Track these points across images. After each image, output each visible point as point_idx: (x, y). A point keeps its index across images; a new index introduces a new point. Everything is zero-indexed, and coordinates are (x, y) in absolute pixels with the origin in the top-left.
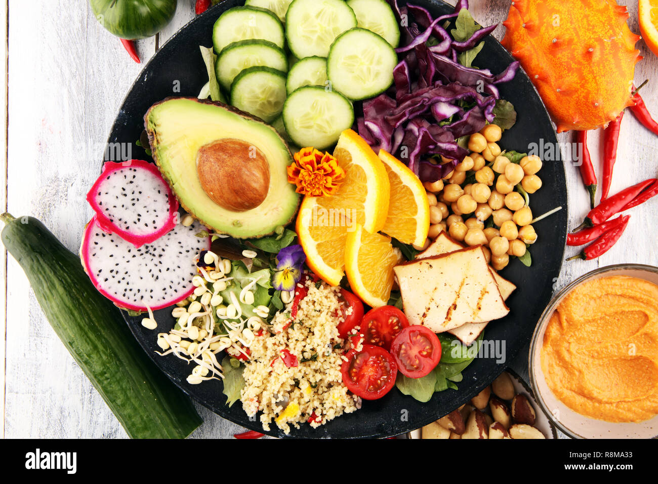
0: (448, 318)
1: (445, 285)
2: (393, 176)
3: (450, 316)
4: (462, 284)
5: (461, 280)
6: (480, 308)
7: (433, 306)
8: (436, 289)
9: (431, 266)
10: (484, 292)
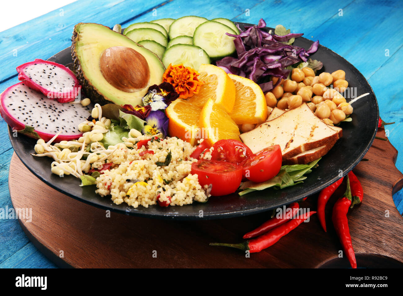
0: (287, 147)
1: (282, 133)
4: (296, 129)
5: (294, 127)
6: (312, 136)
8: (275, 138)
9: (269, 126)
10: (315, 128)
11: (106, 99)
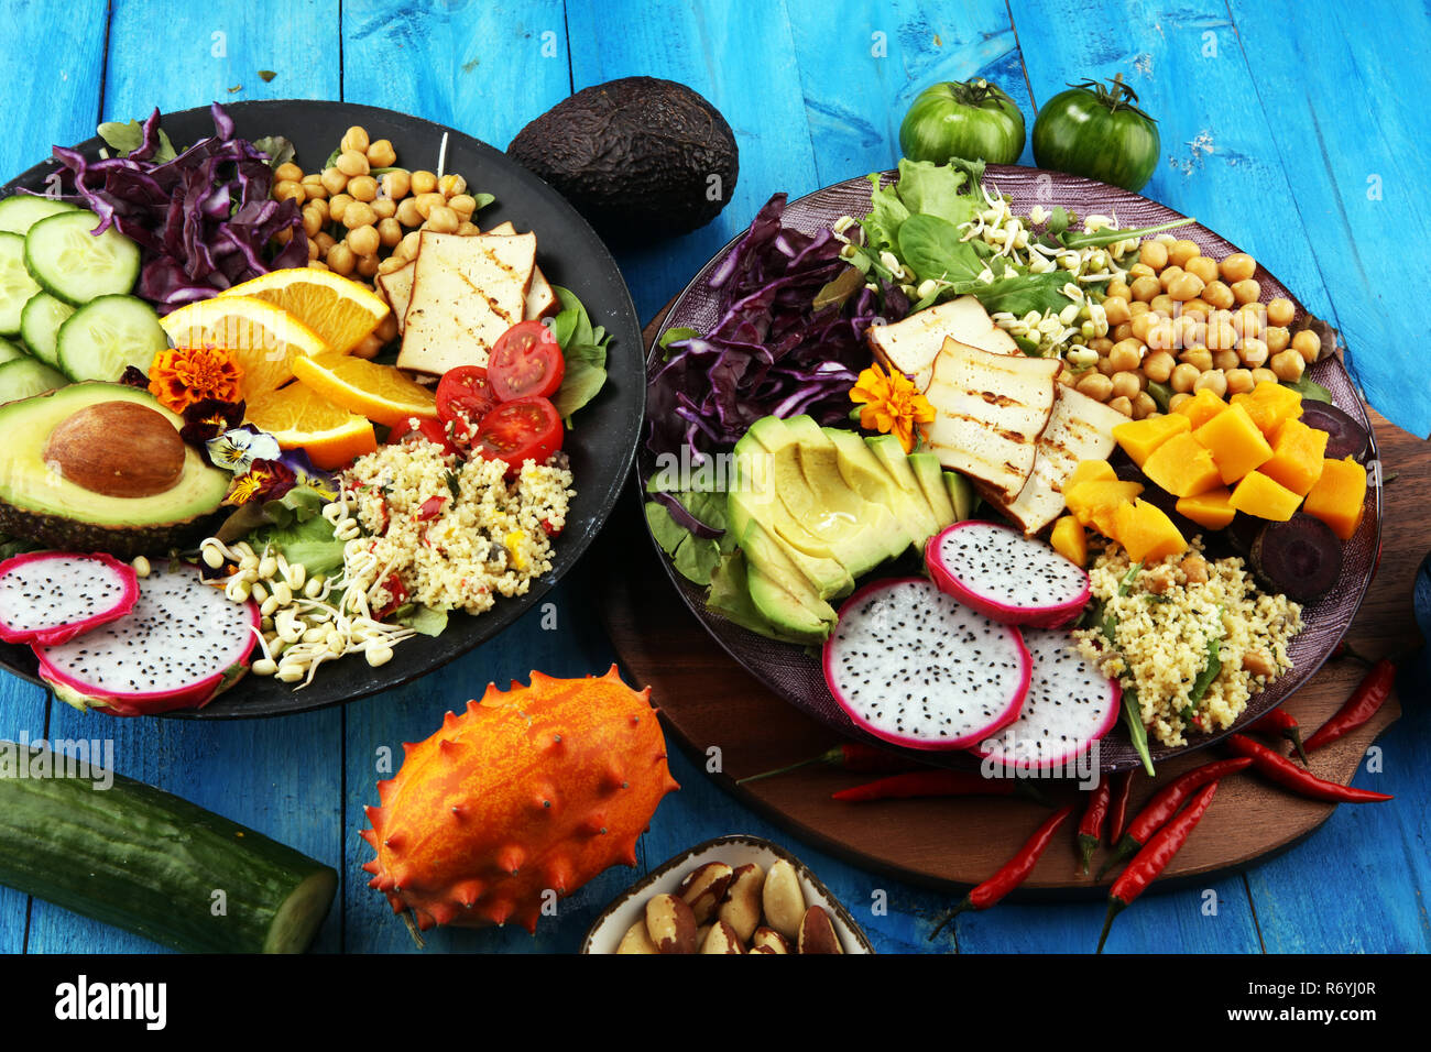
0: (504, 316)
1: (457, 303)
2: (265, 296)
3: (503, 313)
4: (466, 280)
5: (460, 278)
6: (511, 268)
7: (479, 333)
8: (456, 320)
9: (419, 311)
10: (491, 254)
11: (189, 522)
